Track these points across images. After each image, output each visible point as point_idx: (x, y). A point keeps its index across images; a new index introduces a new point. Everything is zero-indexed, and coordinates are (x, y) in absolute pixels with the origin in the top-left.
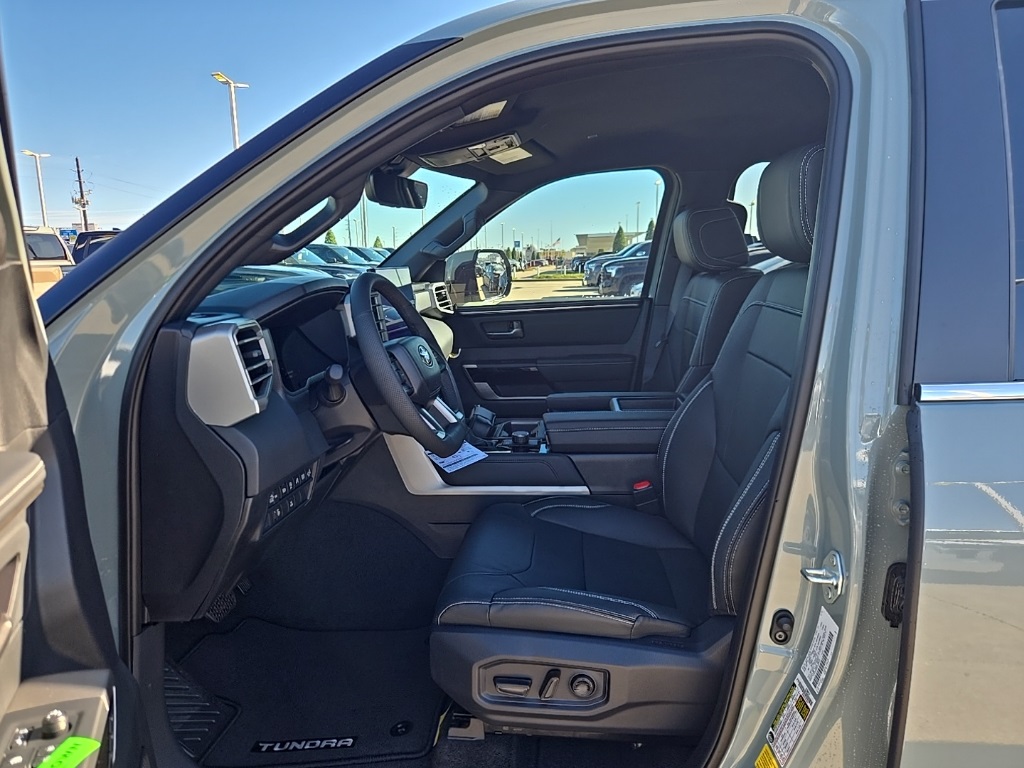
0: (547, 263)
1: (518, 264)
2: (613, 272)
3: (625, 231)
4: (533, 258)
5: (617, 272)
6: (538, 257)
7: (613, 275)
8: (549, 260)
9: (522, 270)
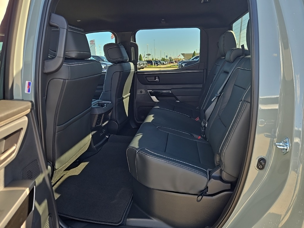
0: (175, 62)
1: (164, 62)
2: (184, 65)
3: (196, 52)
4: (170, 61)
5: (185, 65)
6: (172, 61)
7: (184, 66)
8: (175, 61)
9: (166, 65)
